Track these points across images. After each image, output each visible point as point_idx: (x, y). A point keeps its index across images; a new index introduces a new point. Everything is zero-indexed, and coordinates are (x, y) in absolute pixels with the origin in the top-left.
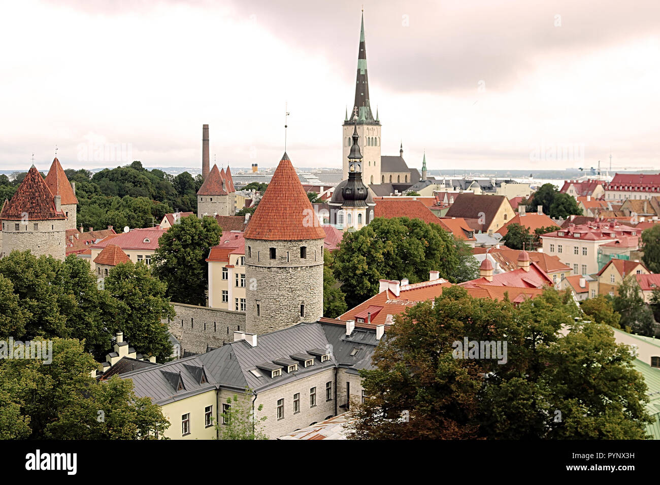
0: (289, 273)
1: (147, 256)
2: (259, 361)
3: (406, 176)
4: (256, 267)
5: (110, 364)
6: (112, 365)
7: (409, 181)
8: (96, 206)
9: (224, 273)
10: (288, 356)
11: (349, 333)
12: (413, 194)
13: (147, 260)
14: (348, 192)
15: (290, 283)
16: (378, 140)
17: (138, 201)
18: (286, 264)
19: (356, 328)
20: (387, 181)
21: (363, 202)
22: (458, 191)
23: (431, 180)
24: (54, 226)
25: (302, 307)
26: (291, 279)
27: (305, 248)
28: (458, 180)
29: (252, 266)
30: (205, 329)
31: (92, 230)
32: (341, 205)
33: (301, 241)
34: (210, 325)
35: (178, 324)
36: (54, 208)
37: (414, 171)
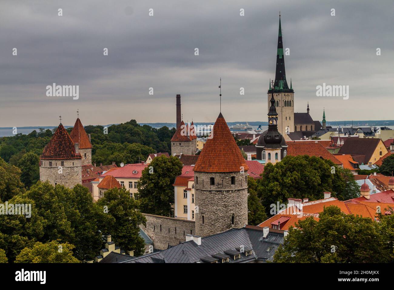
0: (224, 194)
1: (135, 183)
2: (203, 255)
3: (312, 126)
4: (201, 190)
5: (103, 257)
6: (104, 257)
7: (313, 129)
8: (106, 149)
9: (185, 194)
10: (223, 252)
11: (265, 235)
12: (316, 138)
13: (135, 185)
14: (268, 139)
15: (224, 202)
16: (292, 102)
17: (133, 146)
18: (221, 188)
19: (270, 232)
20: (298, 129)
21: (278, 145)
22: (347, 136)
23: (329, 129)
24: (74, 163)
25: (233, 217)
26: (225, 198)
27: (234, 177)
28: (348, 128)
29: (199, 190)
30: (169, 232)
31: (102, 165)
32: (263, 147)
33: (231, 172)
34: (172, 229)
35: (151, 229)
36: (74, 151)
37: (317, 123)
